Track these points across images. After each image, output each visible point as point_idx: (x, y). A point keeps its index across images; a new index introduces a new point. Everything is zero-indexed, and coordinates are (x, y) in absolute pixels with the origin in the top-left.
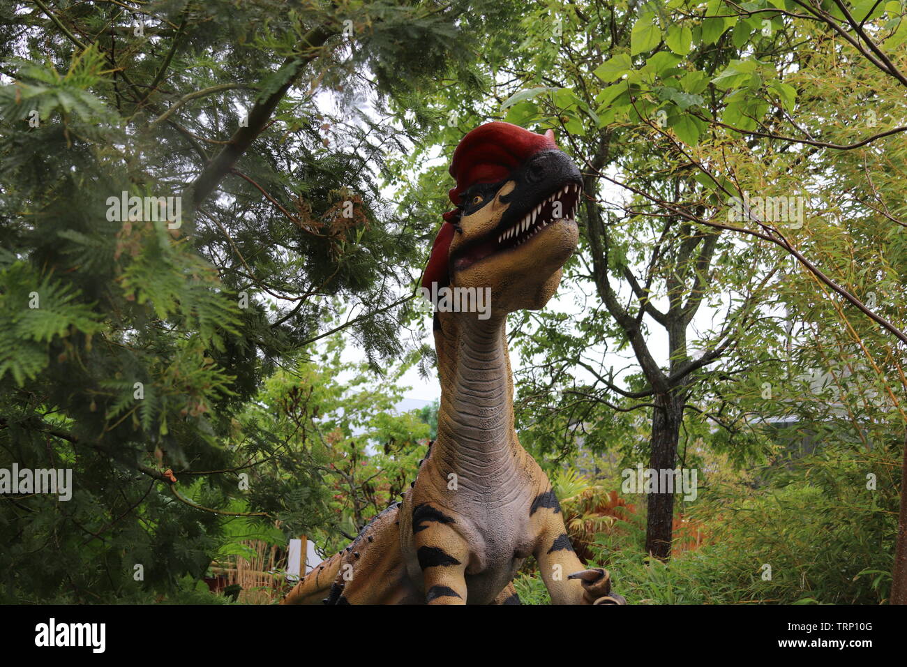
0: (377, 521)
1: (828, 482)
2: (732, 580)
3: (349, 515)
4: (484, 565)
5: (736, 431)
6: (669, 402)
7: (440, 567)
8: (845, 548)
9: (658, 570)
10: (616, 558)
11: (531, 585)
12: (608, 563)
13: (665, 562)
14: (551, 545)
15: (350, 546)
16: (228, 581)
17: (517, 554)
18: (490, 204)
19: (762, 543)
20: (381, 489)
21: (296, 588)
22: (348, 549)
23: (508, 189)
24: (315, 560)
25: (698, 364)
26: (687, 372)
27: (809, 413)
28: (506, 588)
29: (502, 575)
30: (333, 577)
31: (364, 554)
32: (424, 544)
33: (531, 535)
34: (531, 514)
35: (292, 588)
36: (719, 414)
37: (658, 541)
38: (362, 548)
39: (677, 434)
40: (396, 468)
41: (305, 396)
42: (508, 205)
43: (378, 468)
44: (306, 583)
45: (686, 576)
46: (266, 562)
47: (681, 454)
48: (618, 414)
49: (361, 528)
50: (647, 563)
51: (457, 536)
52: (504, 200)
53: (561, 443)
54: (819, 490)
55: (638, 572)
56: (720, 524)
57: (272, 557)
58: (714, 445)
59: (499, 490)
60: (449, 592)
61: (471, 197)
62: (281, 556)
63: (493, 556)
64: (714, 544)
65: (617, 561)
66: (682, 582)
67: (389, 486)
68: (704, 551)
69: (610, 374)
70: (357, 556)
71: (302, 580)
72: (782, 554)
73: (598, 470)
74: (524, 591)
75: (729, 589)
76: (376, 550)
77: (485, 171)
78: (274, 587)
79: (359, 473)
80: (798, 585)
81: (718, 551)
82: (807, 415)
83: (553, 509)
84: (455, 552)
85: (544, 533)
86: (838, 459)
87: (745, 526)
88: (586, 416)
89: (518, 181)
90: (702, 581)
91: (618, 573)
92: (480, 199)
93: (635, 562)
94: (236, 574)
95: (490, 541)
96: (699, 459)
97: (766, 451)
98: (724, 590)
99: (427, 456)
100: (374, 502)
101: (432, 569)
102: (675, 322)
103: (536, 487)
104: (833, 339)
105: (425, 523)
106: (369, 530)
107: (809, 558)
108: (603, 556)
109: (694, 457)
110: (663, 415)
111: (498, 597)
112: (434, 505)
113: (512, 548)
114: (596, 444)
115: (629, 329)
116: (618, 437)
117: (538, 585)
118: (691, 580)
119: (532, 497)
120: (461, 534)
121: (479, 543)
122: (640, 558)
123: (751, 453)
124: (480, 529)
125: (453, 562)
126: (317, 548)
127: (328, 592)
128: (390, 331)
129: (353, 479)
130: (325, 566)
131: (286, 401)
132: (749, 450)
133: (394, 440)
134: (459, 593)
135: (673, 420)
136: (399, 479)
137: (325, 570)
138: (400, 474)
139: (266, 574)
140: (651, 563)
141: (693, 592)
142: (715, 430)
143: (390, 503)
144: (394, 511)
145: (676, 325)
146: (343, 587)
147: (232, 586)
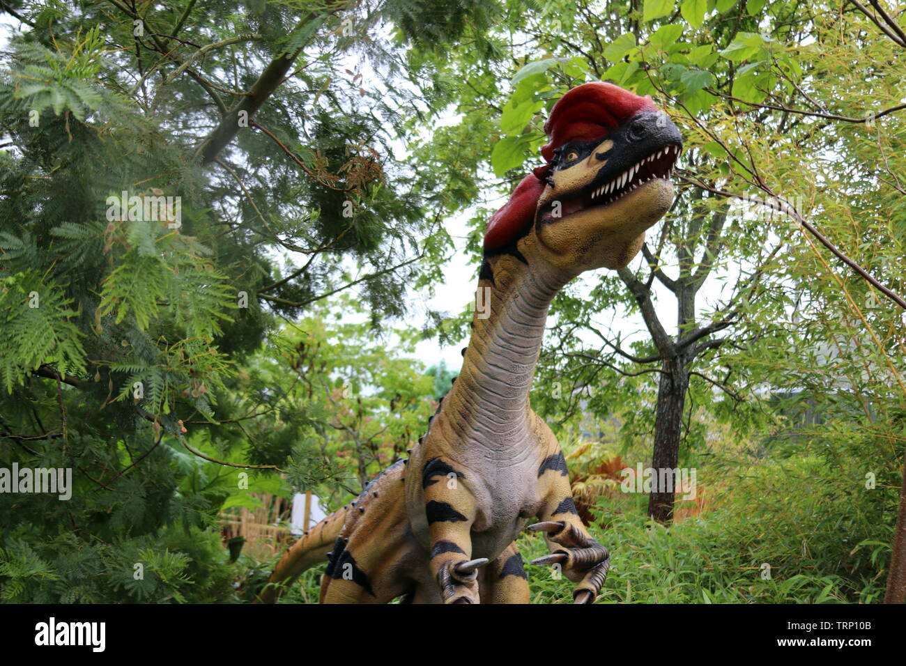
0: (383, 477)
1: (830, 453)
2: (733, 546)
3: (353, 472)
4: (489, 523)
5: (740, 400)
6: (676, 369)
7: (448, 523)
8: (845, 519)
9: (660, 534)
10: (618, 521)
11: (533, 545)
12: (610, 526)
13: (666, 527)
14: (556, 507)
15: (355, 501)
16: (232, 533)
17: (522, 514)
18: (585, 161)
19: (765, 510)
20: (386, 446)
21: (299, 542)
22: (353, 504)
23: (606, 147)
24: (319, 515)
25: (706, 332)
26: (695, 339)
27: (813, 385)
28: (509, 547)
29: (506, 534)
30: (337, 531)
31: (368, 510)
32: (433, 499)
33: (538, 496)
34: (539, 476)
35: (295, 542)
36: (725, 383)
37: (661, 505)
38: (367, 503)
39: (683, 399)
40: (400, 426)
41: (311, 352)
42: (605, 162)
43: (383, 425)
44: (310, 537)
45: (686, 541)
46: (271, 514)
47: (686, 421)
48: (624, 379)
49: (367, 484)
50: (649, 527)
51: (466, 492)
52: (600, 157)
53: (565, 406)
54: (821, 460)
55: (641, 536)
56: (722, 491)
57: (277, 509)
58: (718, 414)
59: (512, 449)
60: (455, 548)
61: (566, 154)
62: (286, 509)
63: (498, 514)
64: (714, 510)
65: (620, 524)
66: (684, 547)
67: (393, 444)
68: (706, 517)
69: (618, 339)
70: (362, 511)
71: (306, 533)
72: (784, 523)
73: (602, 435)
74: (526, 551)
75: (729, 555)
76: (380, 505)
77: (582, 129)
78: (278, 540)
79: (364, 430)
80: (798, 553)
81: (720, 518)
82: (811, 387)
83: (560, 472)
84: (464, 508)
85: (550, 495)
86: (841, 430)
87: (748, 493)
88: (591, 379)
89: (616, 140)
90: (704, 547)
91: (620, 536)
92: (575, 156)
93: (637, 525)
94: (240, 527)
95: (497, 498)
96: (703, 426)
97: (771, 421)
98: (725, 556)
99: (438, 411)
100: (378, 459)
101: (439, 524)
102: (684, 289)
103: (545, 450)
104: (840, 312)
105: (435, 478)
106: (375, 486)
107: (810, 527)
108: (605, 518)
109: (698, 424)
110: (669, 381)
111: (501, 556)
112: (445, 459)
113: (519, 508)
114: (600, 408)
115: (639, 294)
116: (623, 402)
117: (540, 545)
118: (692, 545)
119: (541, 459)
120: (470, 490)
121: (486, 500)
122: (642, 522)
123: (755, 422)
124: (488, 486)
125: (460, 517)
126: (321, 503)
127: (332, 546)
128: (397, 292)
129: (358, 435)
130: (329, 520)
131: (292, 356)
132: (753, 419)
133: (400, 396)
134: (464, 549)
135: (679, 386)
136: (403, 436)
137: (330, 525)
138: (405, 432)
139: (270, 527)
140: (652, 527)
141: (693, 557)
142: (721, 399)
143: (395, 460)
144: (400, 467)
145: (686, 292)
146: (347, 541)
147: (236, 539)
